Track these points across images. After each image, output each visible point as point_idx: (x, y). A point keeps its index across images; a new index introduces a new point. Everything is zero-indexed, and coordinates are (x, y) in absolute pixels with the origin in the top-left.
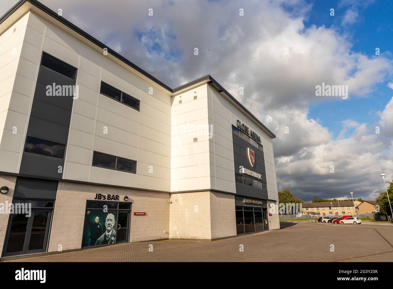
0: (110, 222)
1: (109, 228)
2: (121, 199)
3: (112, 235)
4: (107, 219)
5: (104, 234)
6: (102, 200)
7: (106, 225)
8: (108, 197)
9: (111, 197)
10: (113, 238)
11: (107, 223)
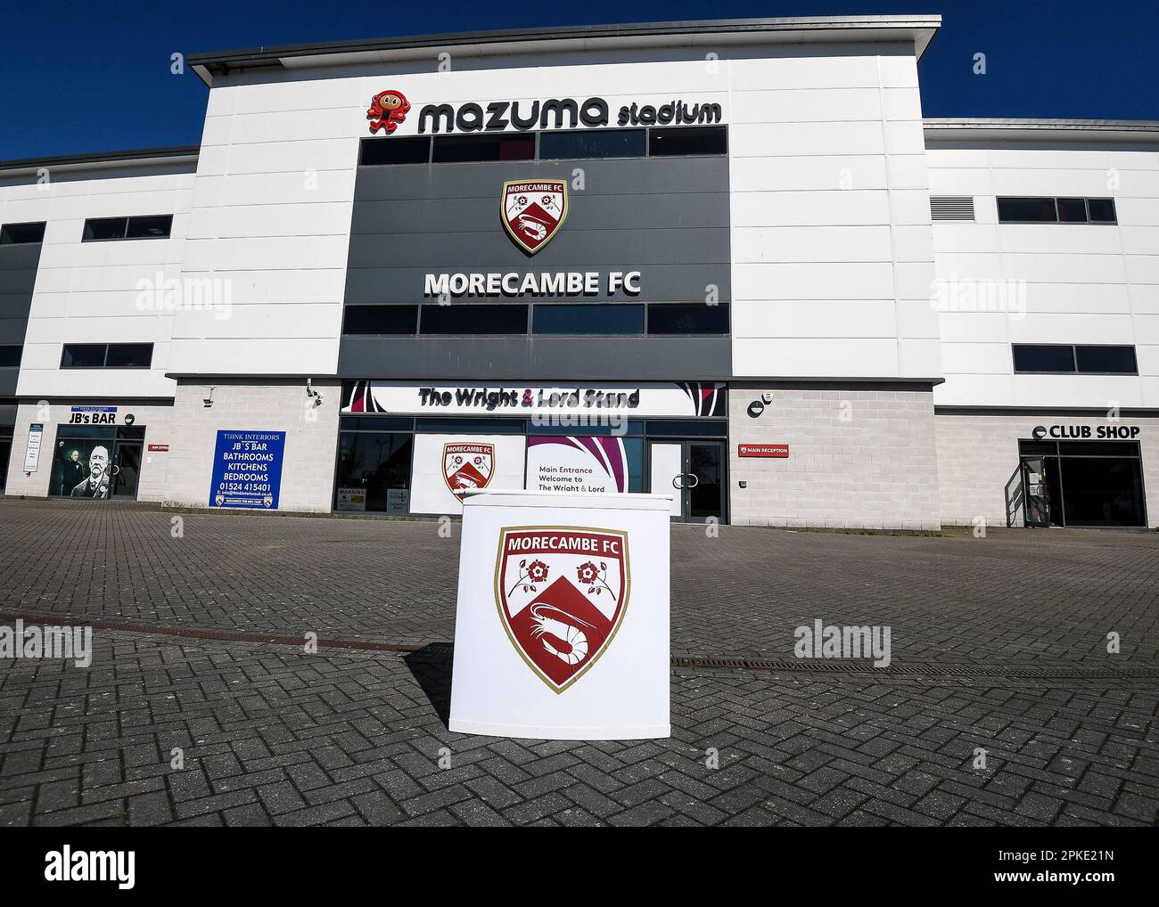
0: (98, 461)
1: (97, 471)
2: (120, 420)
3: (102, 483)
4: (93, 455)
5: (87, 480)
6: (82, 423)
7: (91, 466)
8: (94, 418)
9: (99, 419)
10: (103, 489)
11: (93, 462)
